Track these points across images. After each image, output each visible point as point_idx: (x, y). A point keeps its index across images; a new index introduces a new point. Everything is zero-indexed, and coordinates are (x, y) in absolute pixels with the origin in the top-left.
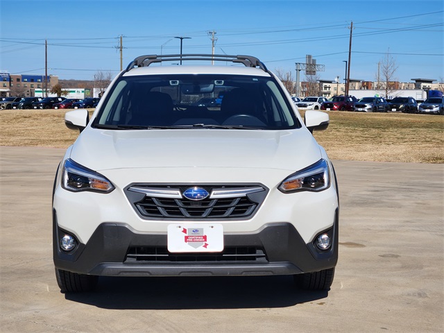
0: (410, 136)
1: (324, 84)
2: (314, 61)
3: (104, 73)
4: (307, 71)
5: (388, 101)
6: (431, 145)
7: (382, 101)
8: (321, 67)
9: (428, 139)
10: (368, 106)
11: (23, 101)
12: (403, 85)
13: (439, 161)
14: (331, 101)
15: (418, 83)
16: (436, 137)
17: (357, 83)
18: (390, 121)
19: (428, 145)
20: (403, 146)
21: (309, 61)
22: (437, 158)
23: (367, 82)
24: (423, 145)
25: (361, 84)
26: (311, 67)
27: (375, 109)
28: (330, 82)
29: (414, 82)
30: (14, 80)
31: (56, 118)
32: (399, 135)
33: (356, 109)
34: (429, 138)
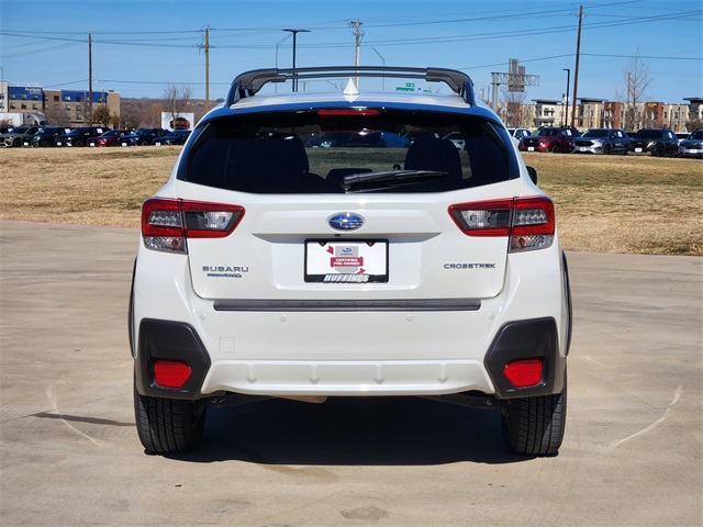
0: (626, 201)
1: (544, 107)
2: (522, 69)
3: (179, 87)
4: (510, 86)
5: (631, 135)
6: (656, 218)
7: (620, 134)
8: (533, 78)
9: (656, 207)
10: (596, 144)
11: (40, 134)
12: (671, 107)
13: (657, 250)
14: (537, 135)
15: (694, 105)
16: (673, 201)
17: (597, 105)
18: (612, 172)
19: (651, 217)
20: (605, 220)
21: (514, 69)
22: (655, 245)
23: (613, 104)
24: (643, 218)
25: (603, 106)
26: (517, 79)
27: (608, 149)
28: (554, 103)
29: (689, 102)
30: (50, 99)
31: (48, 164)
32: (610, 199)
33: (577, 148)
34: (659, 203)
